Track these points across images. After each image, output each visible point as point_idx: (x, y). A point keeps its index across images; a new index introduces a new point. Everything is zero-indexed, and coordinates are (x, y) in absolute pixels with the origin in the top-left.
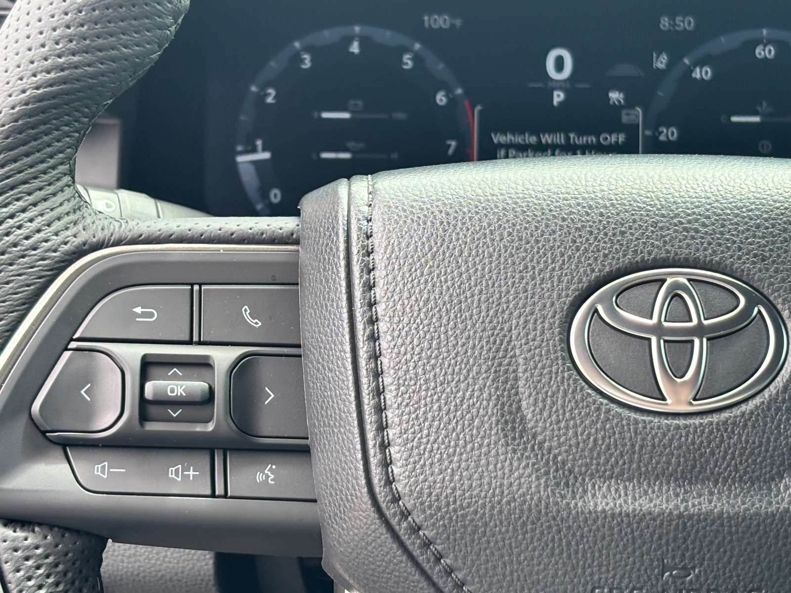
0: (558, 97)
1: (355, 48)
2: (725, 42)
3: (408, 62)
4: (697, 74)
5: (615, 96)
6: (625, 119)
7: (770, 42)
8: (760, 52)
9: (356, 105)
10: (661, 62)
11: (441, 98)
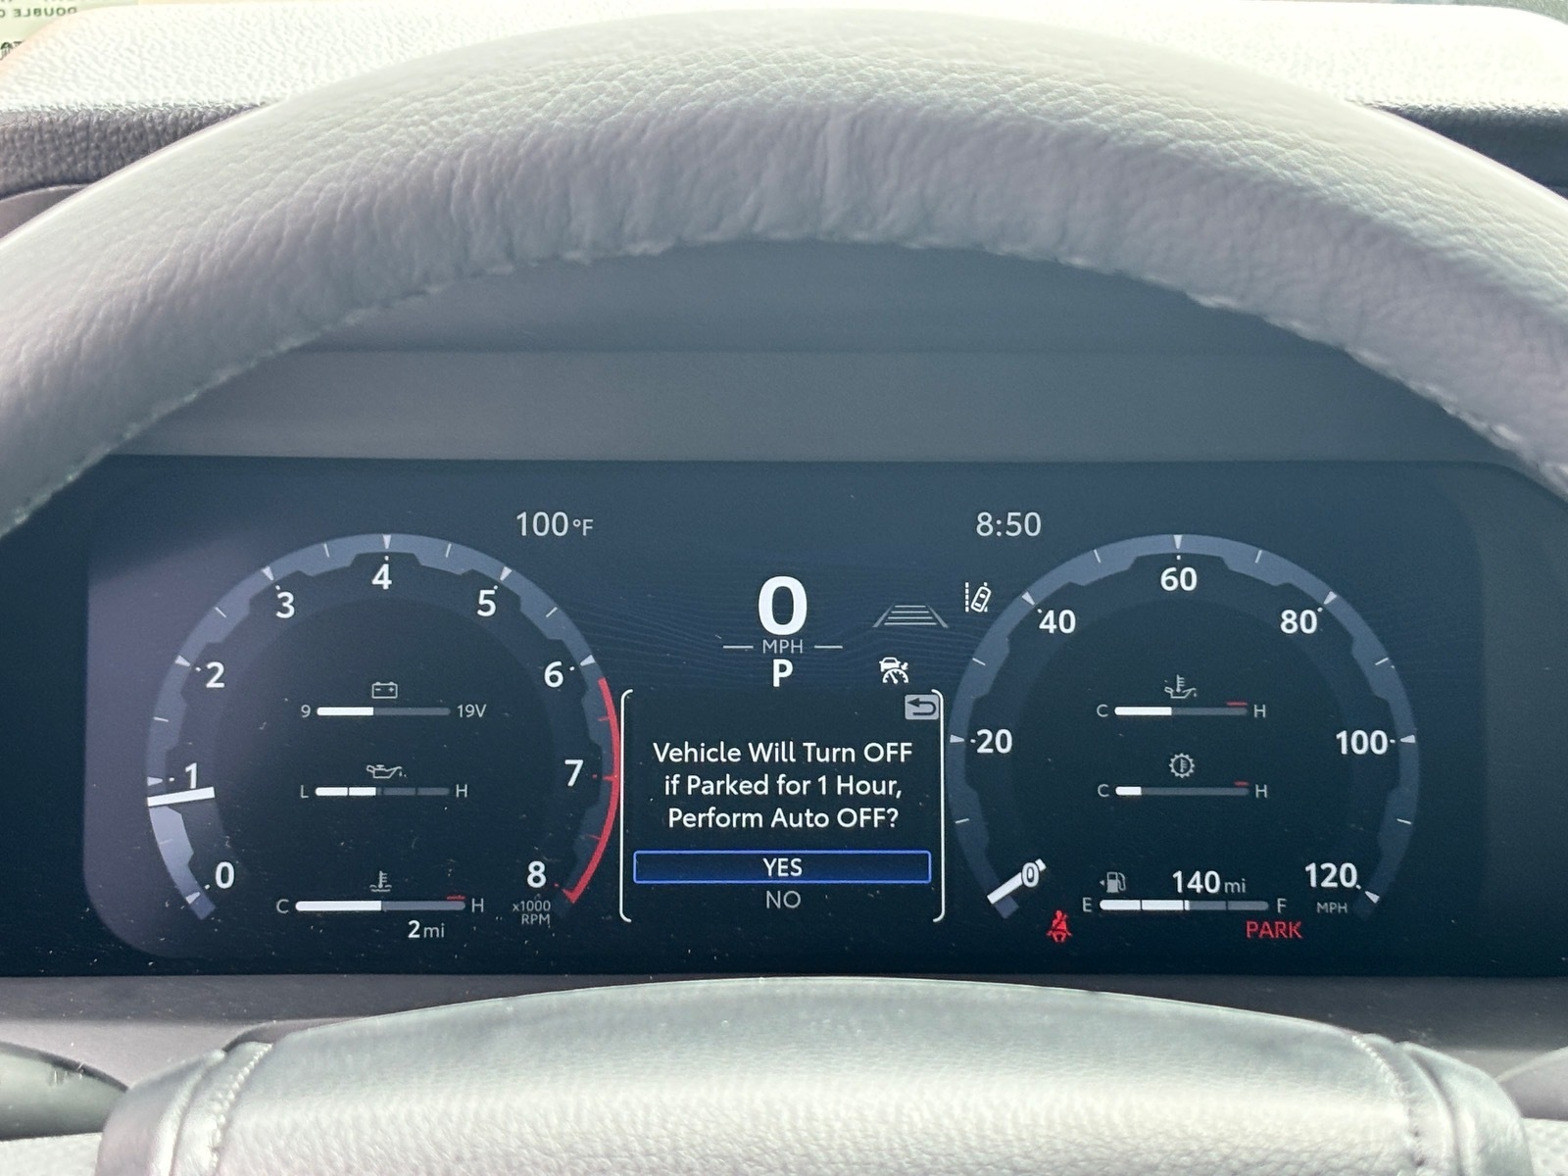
0: (781, 671)
1: (383, 579)
2: (1102, 562)
3: (487, 605)
4: (1048, 624)
5: (891, 667)
6: (910, 712)
7: (1189, 560)
8: (1169, 580)
9: (385, 691)
10: (978, 602)
11: (553, 675)
